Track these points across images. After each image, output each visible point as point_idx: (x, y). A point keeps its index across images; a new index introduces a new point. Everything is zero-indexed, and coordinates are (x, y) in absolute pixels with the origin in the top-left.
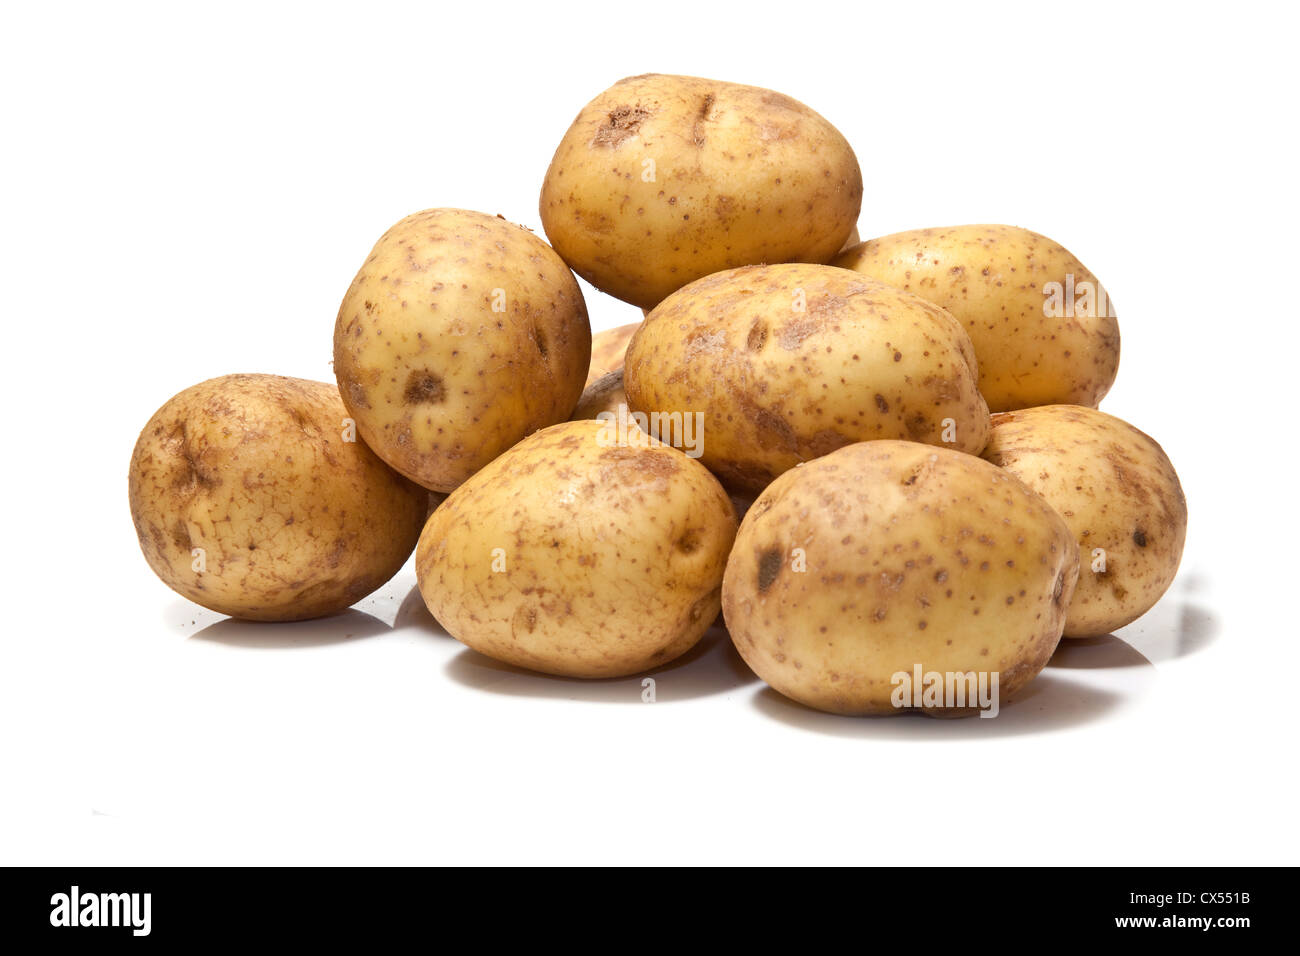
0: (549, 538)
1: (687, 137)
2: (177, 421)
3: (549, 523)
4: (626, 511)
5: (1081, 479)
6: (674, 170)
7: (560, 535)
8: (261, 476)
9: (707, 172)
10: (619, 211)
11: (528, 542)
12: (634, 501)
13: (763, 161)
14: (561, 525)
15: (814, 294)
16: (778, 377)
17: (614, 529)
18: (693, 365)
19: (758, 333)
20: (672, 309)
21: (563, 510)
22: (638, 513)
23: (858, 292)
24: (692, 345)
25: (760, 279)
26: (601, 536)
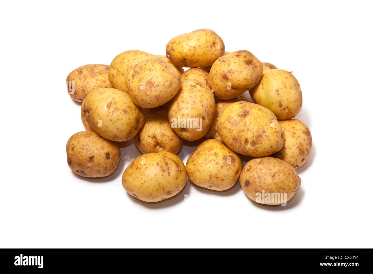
0: (216, 177)
3: (216, 174)
4: (229, 171)
7: (218, 176)
14: (218, 174)
15: (256, 134)
16: (251, 151)
17: (227, 175)
18: (234, 145)
19: (246, 141)
20: (228, 129)
21: (218, 172)
22: (231, 171)
23: (264, 132)
24: (234, 141)
25: (245, 125)
26: (225, 176)
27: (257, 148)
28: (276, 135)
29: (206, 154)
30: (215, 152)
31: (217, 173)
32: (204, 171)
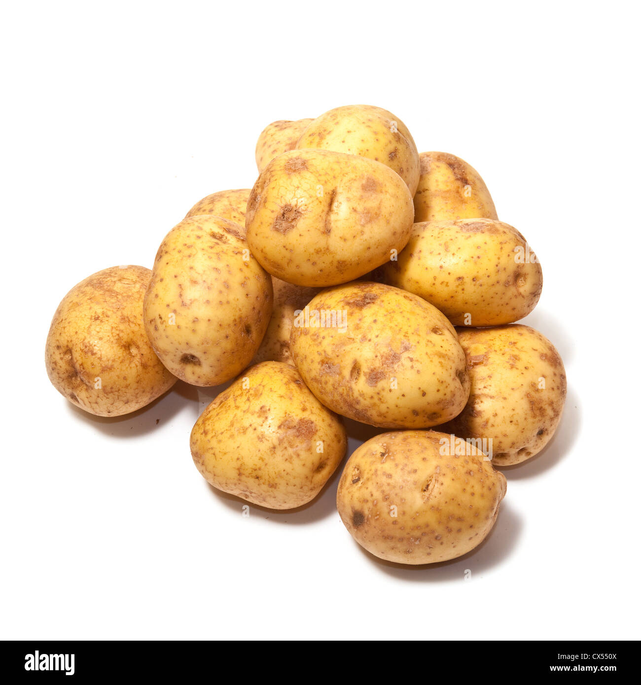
0: (254, 474)
1: (322, 229)
2: (67, 346)
3: (254, 467)
4: (291, 463)
5: (512, 416)
6: (315, 250)
7: (259, 473)
8: (112, 388)
9: (332, 249)
10: (287, 265)
11: (244, 474)
12: (294, 457)
13: (361, 239)
14: (260, 469)
15: (384, 350)
16: (365, 399)
17: (285, 472)
18: (323, 379)
19: (356, 369)
20: (313, 335)
21: (261, 461)
22: (297, 463)
23: (406, 349)
24: (323, 367)
25: (357, 327)
26: (279, 475)
27: (383, 390)
28: (440, 362)
29: (237, 407)
30: (263, 404)
31: (258, 466)
32: (225, 454)
